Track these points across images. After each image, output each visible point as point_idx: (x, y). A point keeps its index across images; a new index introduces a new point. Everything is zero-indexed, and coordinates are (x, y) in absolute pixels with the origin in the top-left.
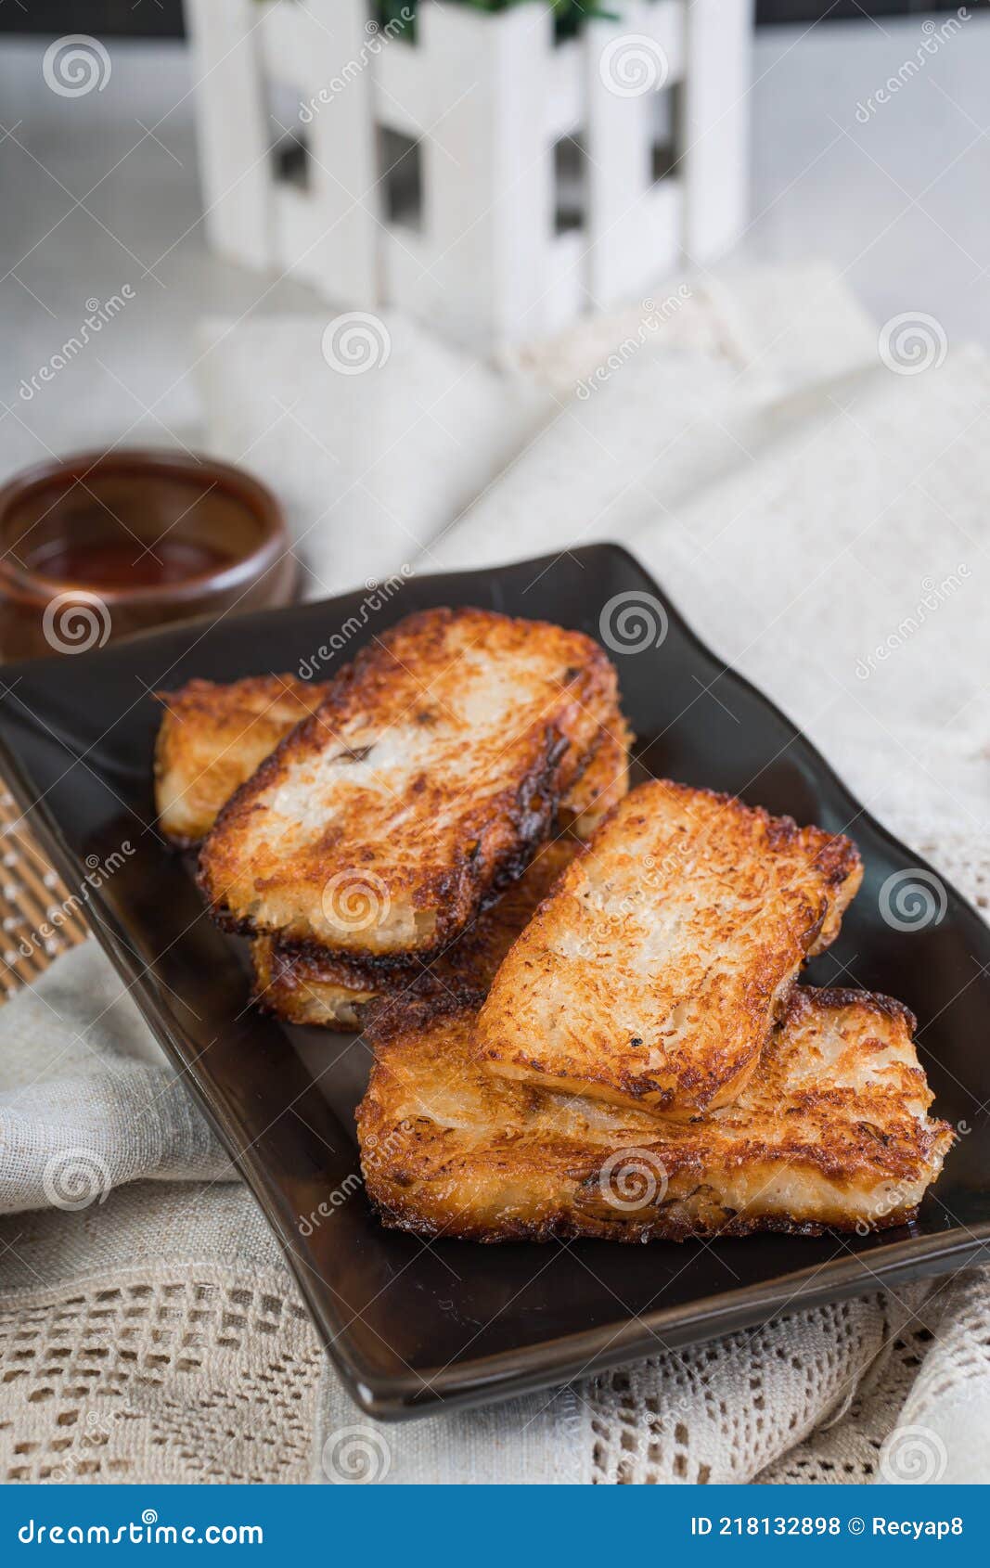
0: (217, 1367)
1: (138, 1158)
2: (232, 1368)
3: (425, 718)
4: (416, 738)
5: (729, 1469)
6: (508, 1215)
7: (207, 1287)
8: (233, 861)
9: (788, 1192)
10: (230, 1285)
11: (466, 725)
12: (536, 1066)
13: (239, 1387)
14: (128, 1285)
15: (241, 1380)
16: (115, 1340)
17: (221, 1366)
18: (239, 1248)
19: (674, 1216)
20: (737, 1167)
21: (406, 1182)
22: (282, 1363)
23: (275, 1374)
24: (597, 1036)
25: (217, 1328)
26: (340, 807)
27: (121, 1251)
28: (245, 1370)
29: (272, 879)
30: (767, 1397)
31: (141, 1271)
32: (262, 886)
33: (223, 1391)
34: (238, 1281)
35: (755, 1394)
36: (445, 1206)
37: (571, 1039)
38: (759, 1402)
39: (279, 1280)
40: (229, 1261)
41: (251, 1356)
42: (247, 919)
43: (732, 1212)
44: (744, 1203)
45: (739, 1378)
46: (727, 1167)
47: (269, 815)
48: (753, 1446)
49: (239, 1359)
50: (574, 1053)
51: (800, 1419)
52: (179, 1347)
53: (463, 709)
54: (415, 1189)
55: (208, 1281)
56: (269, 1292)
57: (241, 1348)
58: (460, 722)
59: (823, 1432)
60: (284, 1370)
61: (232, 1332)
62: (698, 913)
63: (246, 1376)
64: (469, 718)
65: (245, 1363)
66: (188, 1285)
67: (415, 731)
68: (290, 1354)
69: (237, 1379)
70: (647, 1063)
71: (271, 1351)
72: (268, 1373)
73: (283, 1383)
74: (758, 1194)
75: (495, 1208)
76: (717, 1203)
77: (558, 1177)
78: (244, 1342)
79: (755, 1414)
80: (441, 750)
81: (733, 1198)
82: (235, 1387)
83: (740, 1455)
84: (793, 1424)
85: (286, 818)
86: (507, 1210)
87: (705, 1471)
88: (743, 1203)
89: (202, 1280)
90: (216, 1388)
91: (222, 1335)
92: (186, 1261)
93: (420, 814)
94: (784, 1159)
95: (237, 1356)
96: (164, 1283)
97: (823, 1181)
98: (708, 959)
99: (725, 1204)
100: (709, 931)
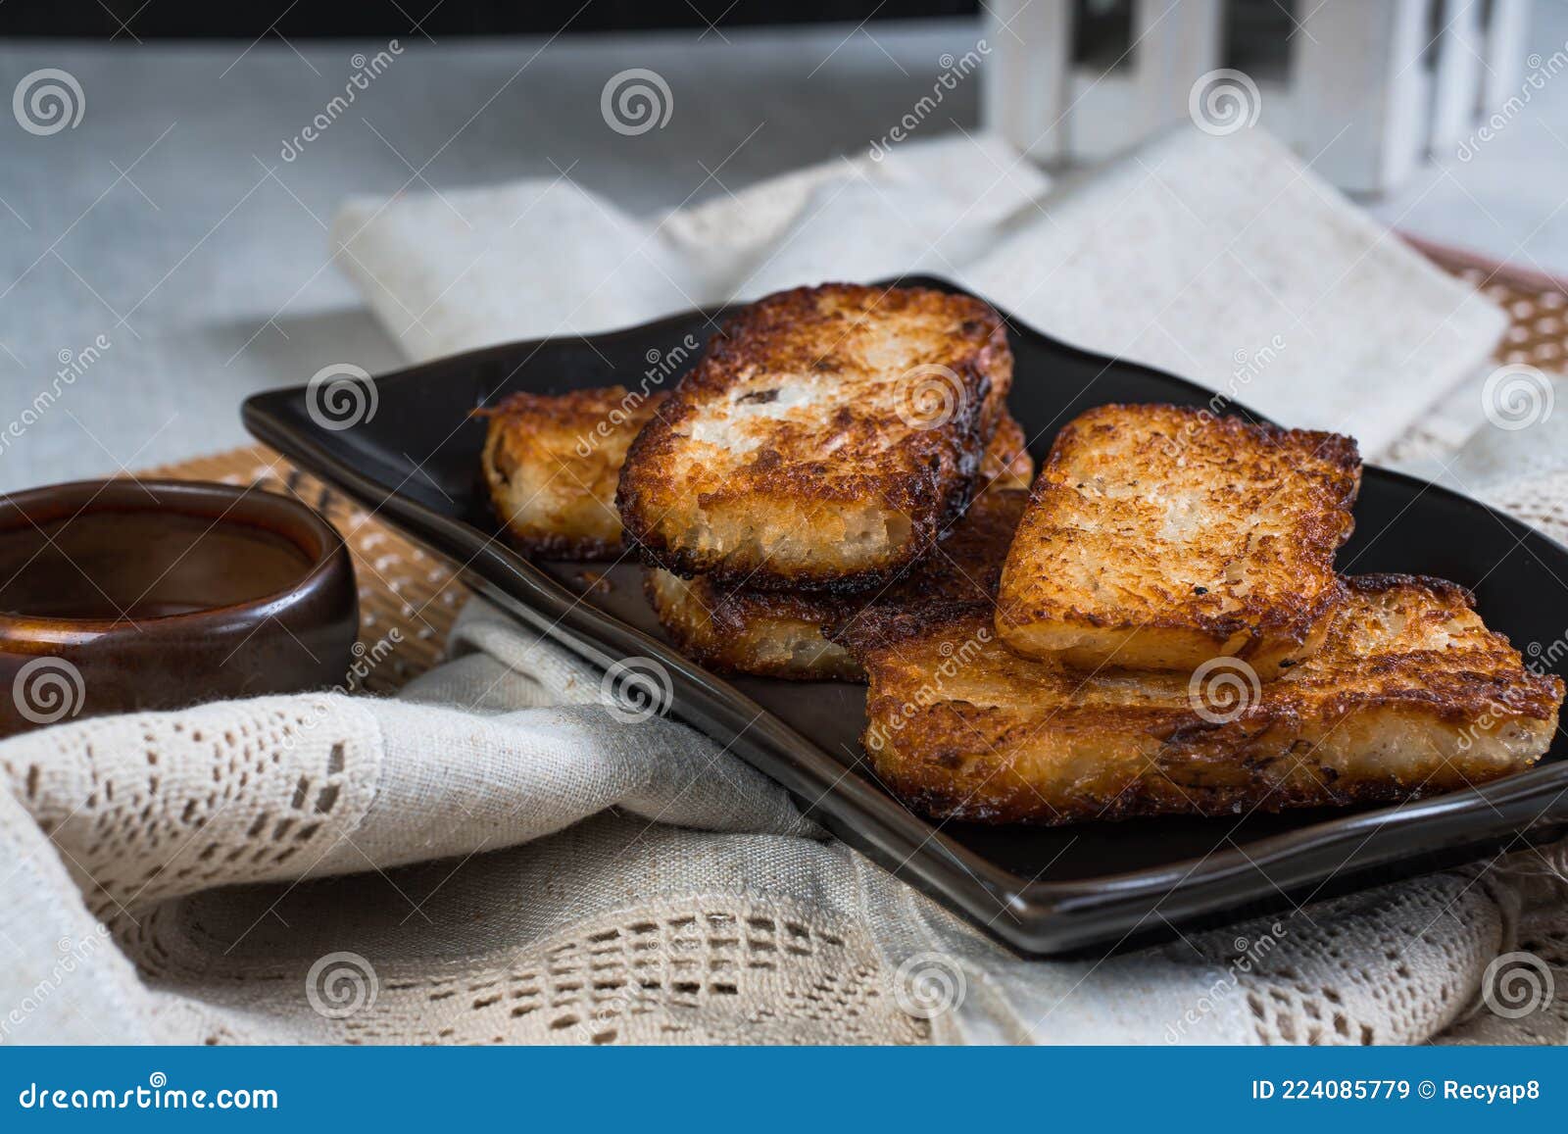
0: (756, 988)
1: (628, 773)
2: (773, 989)
3: (825, 367)
4: (820, 382)
5: (1391, 1033)
6: (1079, 790)
7: (720, 918)
8: (668, 480)
9: (1395, 746)
10: (747, 913)
11: (872, 370)
12: (1094, 621)
13: (787, 1006)
14: (626, 924)
15: (787, 1000)
16: (631, 970)
17: (761, 988)
18: (745, 881)
19: (1269, 780)
20: (1339, 716)
21: (955, 762)
22: (827, 984)
23: (823, 994)
24: (1153, 589)
25: (745, 953)
26: (765, 437)
27: (604, 898)
28: (789, 990)
29: (716, 495)
30: (1410, 967)
31: (637, 910)
32: (707, 503)
33: (770, 1011)
34: (754, 909)
35: (1396, 964)
36: (1008, 780)
37: (1125, 594)
38: (1402, 972)
39: (799, 909)
40: (739, 892)
41: (792, 976)
42: (684, 550)
43: (1332, 775)
44: (1346, 762)
45: (1371, 951)
46: (1326, 718)
47: (690, 444)
48: (1410, 1013)
49: (779, 980)
50: (1134, 606)
51: (1450, 991)
52: (708, 972)
53: (864, 359)
54: (968, 769)
55: (721, 910)
56: (792, 920)
57: (779, 969)
58: (865, 367)
59: (1462, 1025)
60: (832, 990)
61: (763, 956)
62: (1213, 492)
63: (791, 995)
64: (874, 364)
65: (787, 982)
66: (698, 916)
67: (818, 377)
68: (834, 975)
69: (782, 1000)
70: (1220, 608)
71: (813, 972)
72: (815, 993)
73: (834, 1001)
74: (1362, 749)
75: (1064, 783)
76: (1317, 762)
77: (1136, 737)
78: (779, 964)
79: (1403, 982)
80: (854, 391)
81: (1334, 758)
82: (782, 1007)
83: (1399, 1018)
84: (1444, 996)
85: (711, 445)
86: (1077, 782)
87: (1368, 1035)
88: (1343, 762)
89: (714, 911)
90: (762, 1007)
91: (753, 959)
92: (688, 895)
93: (856, 438)
94: (1391, 703)
95: (776, 977)
96: (669, 917)
97: (1439, 729)
98: (1242, 528)
99: (1326, 764)
100: (1233, 507)
